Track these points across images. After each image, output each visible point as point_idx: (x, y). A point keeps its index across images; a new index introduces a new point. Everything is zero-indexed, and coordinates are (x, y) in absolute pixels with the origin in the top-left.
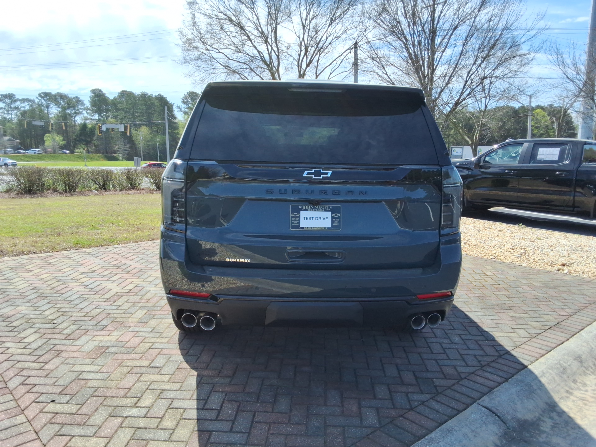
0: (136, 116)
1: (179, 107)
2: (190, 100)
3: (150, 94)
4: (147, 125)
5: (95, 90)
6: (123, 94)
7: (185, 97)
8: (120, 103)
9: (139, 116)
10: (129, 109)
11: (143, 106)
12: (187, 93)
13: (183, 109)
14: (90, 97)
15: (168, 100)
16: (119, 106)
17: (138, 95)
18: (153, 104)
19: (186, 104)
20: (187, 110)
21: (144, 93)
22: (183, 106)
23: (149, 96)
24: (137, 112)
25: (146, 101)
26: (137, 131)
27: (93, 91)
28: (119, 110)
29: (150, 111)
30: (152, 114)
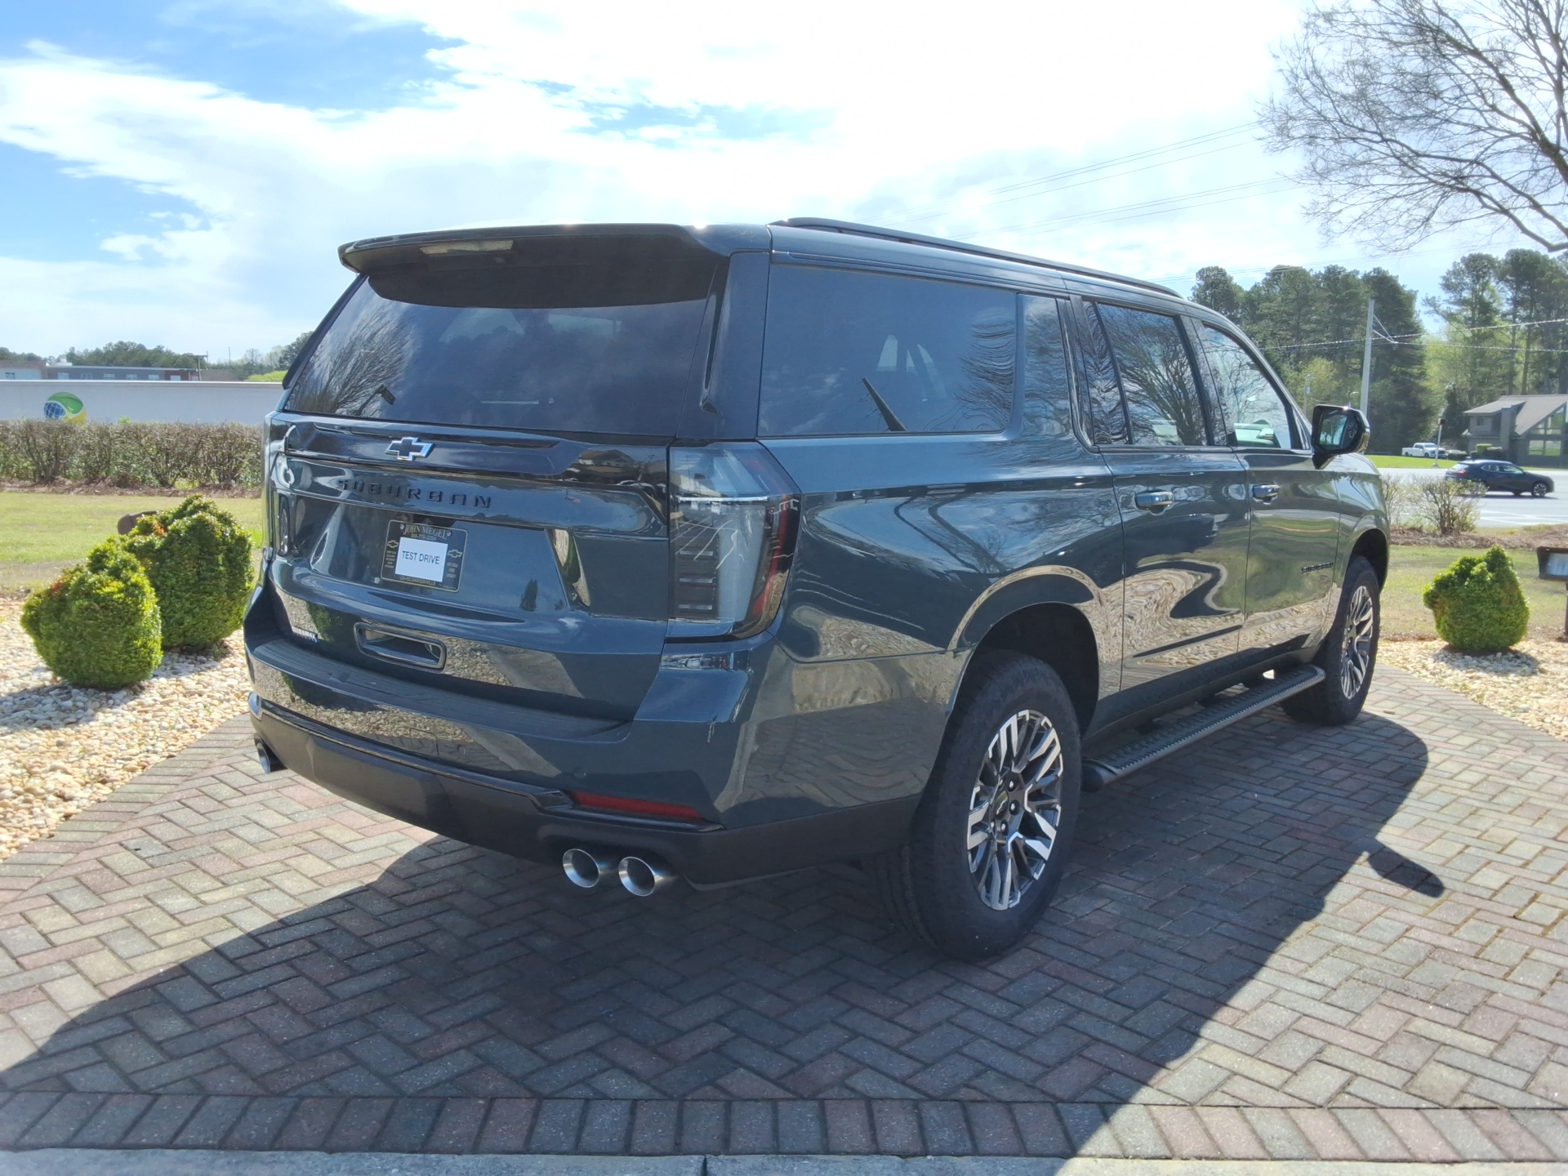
0: (1305, 331)
1: (1431, 302)
2: (1468, 280)
3: (1349, 269)
4: (1329, 355)
5: (1208, 269)
6: (1278, 275)
7: (1456, 273)
8: (1268, 299)
9: (1314, 331)
10: (1289, 314)
11: (1327, 305)
12: (1463, 260)
13: (1444, 307)
14: (1194, 288)
15: (1401, 282)
16: (1263, 308)
17: (1317, 276)
18: (1354, 296)
19: (1455, 290)
20: (1455, 309)
21: (1334, 268)
22: (1444, 297)
23: (1348, 276)
24: (1309, 322)
25: (1337, 292)
26: (1299, 370)
27: (1201, 274)
28: (1261, 317)
29: (1344, 316)
30: (1349, 324)
